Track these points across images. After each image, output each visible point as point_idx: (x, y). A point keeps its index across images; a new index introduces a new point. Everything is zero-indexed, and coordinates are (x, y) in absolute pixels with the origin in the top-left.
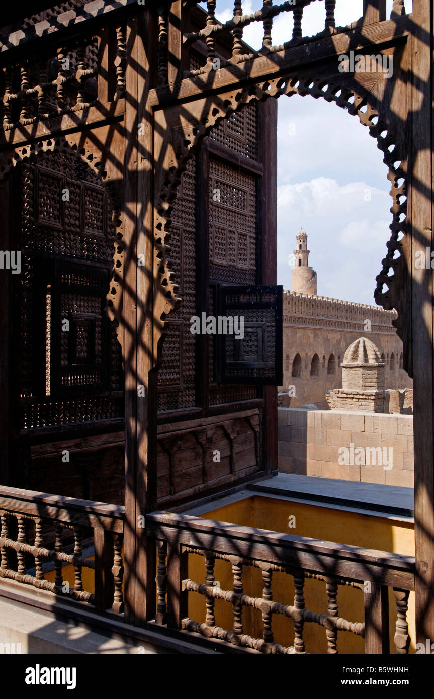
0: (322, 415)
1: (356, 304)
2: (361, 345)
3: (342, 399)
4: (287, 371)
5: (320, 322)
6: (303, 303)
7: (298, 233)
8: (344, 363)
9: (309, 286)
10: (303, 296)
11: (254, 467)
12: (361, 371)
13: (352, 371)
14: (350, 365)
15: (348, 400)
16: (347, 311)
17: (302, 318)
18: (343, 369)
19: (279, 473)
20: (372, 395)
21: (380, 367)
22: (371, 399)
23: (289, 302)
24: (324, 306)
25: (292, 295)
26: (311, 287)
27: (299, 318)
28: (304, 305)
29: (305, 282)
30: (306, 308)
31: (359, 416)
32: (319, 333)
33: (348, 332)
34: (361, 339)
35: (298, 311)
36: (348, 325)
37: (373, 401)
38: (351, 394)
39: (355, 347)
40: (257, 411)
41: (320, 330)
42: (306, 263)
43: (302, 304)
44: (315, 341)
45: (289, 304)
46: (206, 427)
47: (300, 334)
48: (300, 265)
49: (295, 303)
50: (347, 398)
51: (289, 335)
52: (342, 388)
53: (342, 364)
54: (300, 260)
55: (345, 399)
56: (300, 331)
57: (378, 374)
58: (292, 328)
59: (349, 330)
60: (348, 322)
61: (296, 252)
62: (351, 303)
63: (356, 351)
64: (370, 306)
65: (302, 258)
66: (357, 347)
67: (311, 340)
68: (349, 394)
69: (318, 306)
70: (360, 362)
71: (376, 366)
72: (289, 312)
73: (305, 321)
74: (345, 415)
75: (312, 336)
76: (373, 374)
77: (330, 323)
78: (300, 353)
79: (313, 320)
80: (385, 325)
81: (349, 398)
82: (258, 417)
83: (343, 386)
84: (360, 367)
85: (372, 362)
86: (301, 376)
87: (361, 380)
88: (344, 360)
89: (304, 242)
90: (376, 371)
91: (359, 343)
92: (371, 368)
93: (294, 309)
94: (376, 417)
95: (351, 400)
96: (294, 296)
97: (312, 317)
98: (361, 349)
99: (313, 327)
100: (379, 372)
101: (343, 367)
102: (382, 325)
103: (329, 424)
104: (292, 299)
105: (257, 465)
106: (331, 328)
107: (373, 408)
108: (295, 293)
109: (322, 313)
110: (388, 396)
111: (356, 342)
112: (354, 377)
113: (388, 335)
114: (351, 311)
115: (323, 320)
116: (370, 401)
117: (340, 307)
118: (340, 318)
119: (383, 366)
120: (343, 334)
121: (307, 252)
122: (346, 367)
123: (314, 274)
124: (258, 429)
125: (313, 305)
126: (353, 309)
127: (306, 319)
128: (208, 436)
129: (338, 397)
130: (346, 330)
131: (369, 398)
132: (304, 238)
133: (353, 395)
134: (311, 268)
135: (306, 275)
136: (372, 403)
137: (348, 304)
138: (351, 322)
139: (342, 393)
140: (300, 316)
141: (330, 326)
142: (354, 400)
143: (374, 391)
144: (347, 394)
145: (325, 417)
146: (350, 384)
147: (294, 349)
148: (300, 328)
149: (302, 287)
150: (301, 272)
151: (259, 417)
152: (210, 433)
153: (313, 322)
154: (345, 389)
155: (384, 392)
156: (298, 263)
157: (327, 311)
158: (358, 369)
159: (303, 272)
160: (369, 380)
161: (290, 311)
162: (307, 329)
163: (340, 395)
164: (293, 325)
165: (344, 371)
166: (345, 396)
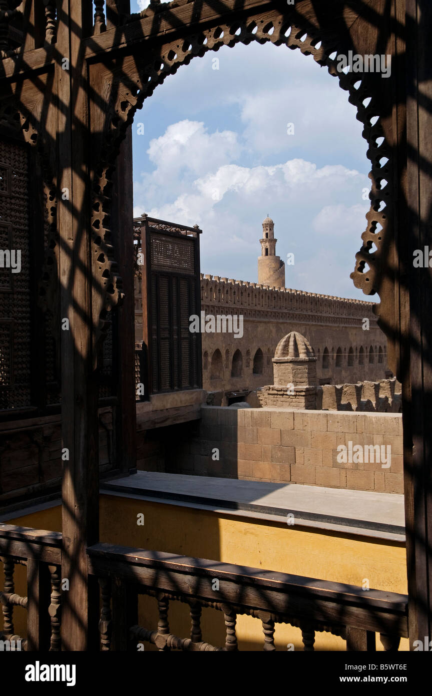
0: (252, 412)
1: (321, 295)
2: (292, 339)
3: (273, 396)
4: (248, 368)
5: (283, 315)
6: (264, 295)
7: (264, 220)
8: (276, 358)
9: (276, 277)
10: (264, 288)
11: (105, 466)
12: (292, 366)
13: (283, 366)
14: (280, 360)
15: (278, 396)
16: (312, 303)
17: (263, 312)
18: (275, 364)
19: (138, 471)
20: (302, 391)
21: (311, 361)
22: (301, 395)
23: (249, 294)
24: (287, 298)
25: (252, 287)
26: (278, 278)
27: (259, 311)
28: (266, 297)
29: (272, 273)
30: (267, 300)
31: (289, 413)
32: (282, 326)
33: (313, 325)
34: (292, 333)
35: (259, 304)
36: (313, 318)
37: (304, 398)
38: (281, 391)
39: (285, 341)
40: (109, 409)
41: (283, 323)
42: (273, 252)
43: (262, 296)
44: (278, 335)
45: (249, 296)
46: (42, 426)
47: (261, 328)
48: (267, 254)
49: (256, 295)
50: (277, 394)
51: (250, 329)
52: (273, 384)
53: (273, 360)
54: (267, 250)
55: (276, 396)
56: (261, 325)
57: (309, 369)
58: (253, 322)
59: (314, 323)
60: (313, 314)
61: (262, 241)
62: (316, 295)
63: (286, 346)
64: (337, 298)
65: (268, 247)
66: (288, 341)
67: (274, 334)
68: (280, 391)
69: (280, 298)
70: (289, 357)
71: (307, 361)
72: (249, 305)
73: (265, 314)
74: (275, 412)
75: (274, 330)
76: (304, 369)
77: (293, 316)
78: (262, 349)
79: (275, 313)
80: (353, 317)
81: (280, 395)
82: (110, 415)
83: (275, 383)
84: (291, 362)
85: (302, 356)
86: (263, 372)
87: (291, 376)
88: (275, 356)
89: (270, 230)
90: (307, 366)
91: (289, 337)
92: (302, 362)
93: (254, 302)
94: (306, 414)
95: (281, 397)
96: (254, 287)
97: (274, 310)
98: (291, 343)
99: (275, 321)
100: (311, 367)
101: (274, 362)
102: (350, 317)
103: (259, 422)
104: (252, 292)
105: (110, 463)
106: (295, 321)
107: (303, 404)
108: (255, 285)
109: (284, 305)
110: (322, 392)
111: (287, 336)
112: (284, 373)
113: (356, 328)
114: (316, 303)
115: (286, 313)
116: (300, 397)
117: (304, 299)
118: (305, 311)
119: (314, 361)
120: (308, 327)
121: (273, 241)
122: (277, 363)
123: (282, 264)
124: (110, 427)
125: (274, 297)
126: (319, 301)
127: (268, 312)
128: (44, 435)
129: (269, 394)
130: (311, 323)
131: (300, 394)
132: (270, 226)
133: (284, 391)
134: (279, 257)
135: (273, 265)
136: (302, 400)
137: (313, 295)
138: (316, 314)
139: (273, 390)
140: (261, 309)
141: (294, 320)
142: (285, 396)
143: (305, 387)
144: (278, 391)
145: (255, 415)
146: (280, 380)
147: (254, 344)
148: (260, 322)
149: (269, 277)
150: (268, 262)
151: (112, 415)
152: (47, 432)
153: (276, 315)
154: (276, 386)
155: (316, 388)
156: (264, 253)
157: (290, 303)
158: (289, 364)
159: (270, 262)
160: (300, 375)
161: (251, 304)
162: (269, 322)
163: (271, 392)
164: (254, 319)
165: (275, 366)
166: (276, 392)
